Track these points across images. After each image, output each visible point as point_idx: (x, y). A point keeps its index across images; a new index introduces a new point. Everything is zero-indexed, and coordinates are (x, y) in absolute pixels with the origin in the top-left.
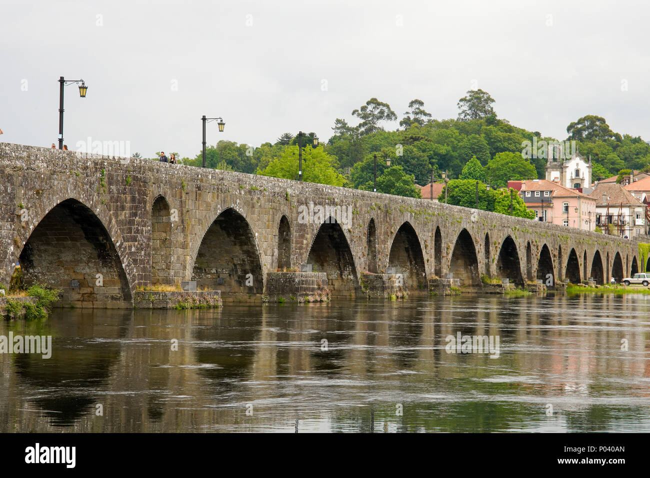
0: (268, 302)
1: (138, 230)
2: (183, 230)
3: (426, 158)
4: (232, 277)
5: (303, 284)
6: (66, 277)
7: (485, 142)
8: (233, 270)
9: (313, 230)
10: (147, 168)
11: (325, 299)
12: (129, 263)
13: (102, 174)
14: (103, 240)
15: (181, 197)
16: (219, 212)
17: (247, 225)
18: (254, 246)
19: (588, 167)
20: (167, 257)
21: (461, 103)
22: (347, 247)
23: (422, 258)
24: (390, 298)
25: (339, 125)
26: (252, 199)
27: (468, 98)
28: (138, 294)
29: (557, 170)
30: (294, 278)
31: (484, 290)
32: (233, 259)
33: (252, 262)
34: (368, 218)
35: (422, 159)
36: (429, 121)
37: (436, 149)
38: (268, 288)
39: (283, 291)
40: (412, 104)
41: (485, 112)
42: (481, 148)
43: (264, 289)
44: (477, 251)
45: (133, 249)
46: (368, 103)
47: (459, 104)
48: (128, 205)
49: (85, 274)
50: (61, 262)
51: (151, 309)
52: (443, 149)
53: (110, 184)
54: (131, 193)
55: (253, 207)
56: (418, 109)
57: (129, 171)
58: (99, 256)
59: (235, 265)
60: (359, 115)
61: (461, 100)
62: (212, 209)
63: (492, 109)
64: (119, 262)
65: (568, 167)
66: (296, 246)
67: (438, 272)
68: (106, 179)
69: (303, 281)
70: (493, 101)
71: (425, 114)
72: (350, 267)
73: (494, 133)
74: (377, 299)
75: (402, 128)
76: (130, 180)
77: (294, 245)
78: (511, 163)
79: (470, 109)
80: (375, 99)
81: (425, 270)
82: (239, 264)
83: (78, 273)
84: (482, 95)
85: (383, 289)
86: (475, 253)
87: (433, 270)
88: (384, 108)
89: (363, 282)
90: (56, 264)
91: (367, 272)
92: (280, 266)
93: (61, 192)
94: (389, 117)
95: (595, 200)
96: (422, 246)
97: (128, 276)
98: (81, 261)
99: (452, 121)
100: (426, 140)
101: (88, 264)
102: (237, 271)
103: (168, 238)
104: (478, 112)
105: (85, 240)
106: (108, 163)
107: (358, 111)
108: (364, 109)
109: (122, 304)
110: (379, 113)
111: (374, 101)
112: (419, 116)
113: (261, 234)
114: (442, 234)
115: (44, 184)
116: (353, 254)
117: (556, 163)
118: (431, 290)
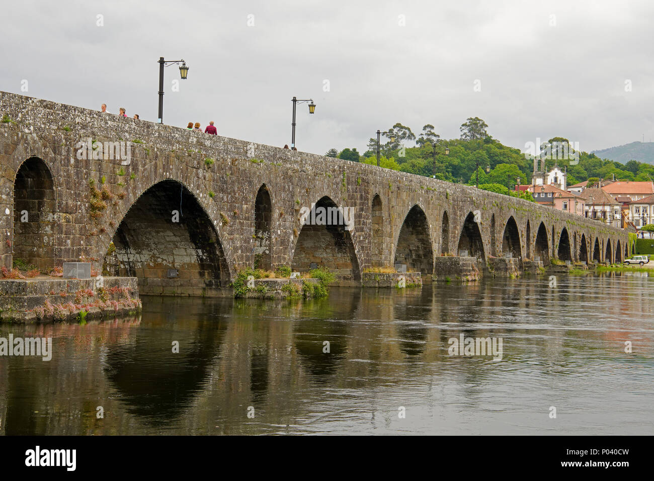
0: (437, 281)
1: (364, 222)
2: (390, 223)
3: (444, 168)
4: (407, 260)
5: (464, 267)
6: (306, 261)
7: (486, 156)
8: (408, 255)
9: (461, 222)
10: (369, 171)
11: (477, 279)
12: (359, 249)
13: (344, 175)
14: (341, 231)
15: (389, 196)
16: (410, 207)
17: (425, 218)
18: (428, 235)
19: (563, 175)
20: (380, 244)
21: (463, 128)
22: (480, 236)
23: (519, 245)
24: (510, 277)
25: (373, 143)
26: (428, 197)
27: (467, 124)
28: (365, 275)
29: (540, 178)
30: (459, 261)
31: (553, 270)
32: (409, 246)
33: (425, 248)
34: (491, 212)
35: (441, 168)
36: (438, 141)
37: (451, 161)
38: (437, 270)
39: (449, 272)
40: (425, 128)
41: (481, 134)
42: (483, 160)
43: (434, 270)
44: (548, 240)
45: (361, 238)
46: (394, 127)
47: (461, 128)
48: (358, 202)
49: (322, 258)
50: (303, 248)
51: (376, 287)
52: (456, 161)
53: (348, 184)
54: (360, 192)
55: (429, 204)
56: (430, 131)
57: (359, 174)
58: (336, 244)
59: (410, 251)
60: (387, 136)
61: (463, 125)
62: (406, 205)
63: (486, 132)
64: (352, 248)
65: (549, 175)
66: (451, 236)
67: (528, 256)
68: (346, 181)
69: (464, 264)
70: (486, 126)
71: (435, 136)
72: (480, 252)
73: (493, 150)
74: (501, 277)
75: (418, 146)
76: (360, 181)
77: (450, 234)
78: (508, 172)
79: (469, 132)
80: (400, 124)
81: (521, 254)
82: (414, 250)
83: (316, 257)
84: (478, 122)
85: (506, 269)
86: (547, 241)
87: (525, 255)
88: (406, 131)
89: (490, 264)
90: (299, 250)
91: (491, 256)
92: (443, 252)
93: (320, 191)
94: (409, 137)
95: (585, 200)
96: (520, 236)
97: (358, 260)
98: (320, 247)
99: (457, 140)
100: (442, 154)
101: (325, 250)
102: (412, 255)
103: (380, 228)
104: (475, 134)
105: (326, 230)
106: (347, 167)
107: (386, 133)
108: (391, 131)
109: (353, 283)
110: (402, 134)
111: (398, 126)
112: (431, 137)
113: (433, 225)
114: (531, 226)
115: (310, 183)
116: (483, 241)
117: (540, 172)
118: (525, 270)
